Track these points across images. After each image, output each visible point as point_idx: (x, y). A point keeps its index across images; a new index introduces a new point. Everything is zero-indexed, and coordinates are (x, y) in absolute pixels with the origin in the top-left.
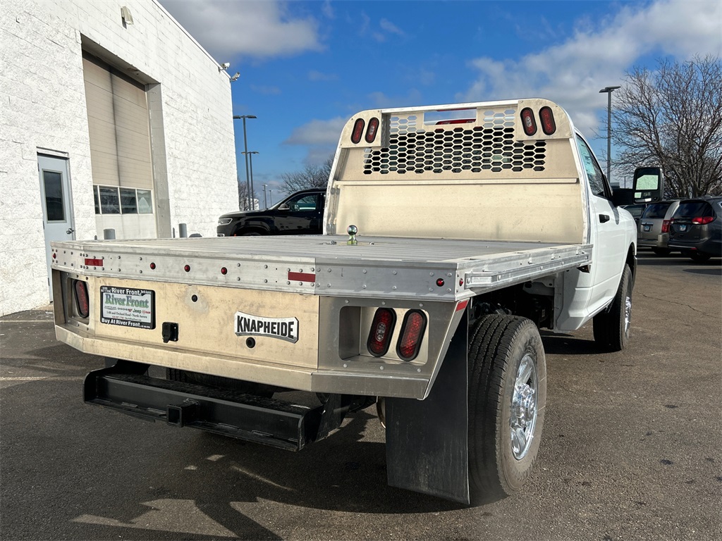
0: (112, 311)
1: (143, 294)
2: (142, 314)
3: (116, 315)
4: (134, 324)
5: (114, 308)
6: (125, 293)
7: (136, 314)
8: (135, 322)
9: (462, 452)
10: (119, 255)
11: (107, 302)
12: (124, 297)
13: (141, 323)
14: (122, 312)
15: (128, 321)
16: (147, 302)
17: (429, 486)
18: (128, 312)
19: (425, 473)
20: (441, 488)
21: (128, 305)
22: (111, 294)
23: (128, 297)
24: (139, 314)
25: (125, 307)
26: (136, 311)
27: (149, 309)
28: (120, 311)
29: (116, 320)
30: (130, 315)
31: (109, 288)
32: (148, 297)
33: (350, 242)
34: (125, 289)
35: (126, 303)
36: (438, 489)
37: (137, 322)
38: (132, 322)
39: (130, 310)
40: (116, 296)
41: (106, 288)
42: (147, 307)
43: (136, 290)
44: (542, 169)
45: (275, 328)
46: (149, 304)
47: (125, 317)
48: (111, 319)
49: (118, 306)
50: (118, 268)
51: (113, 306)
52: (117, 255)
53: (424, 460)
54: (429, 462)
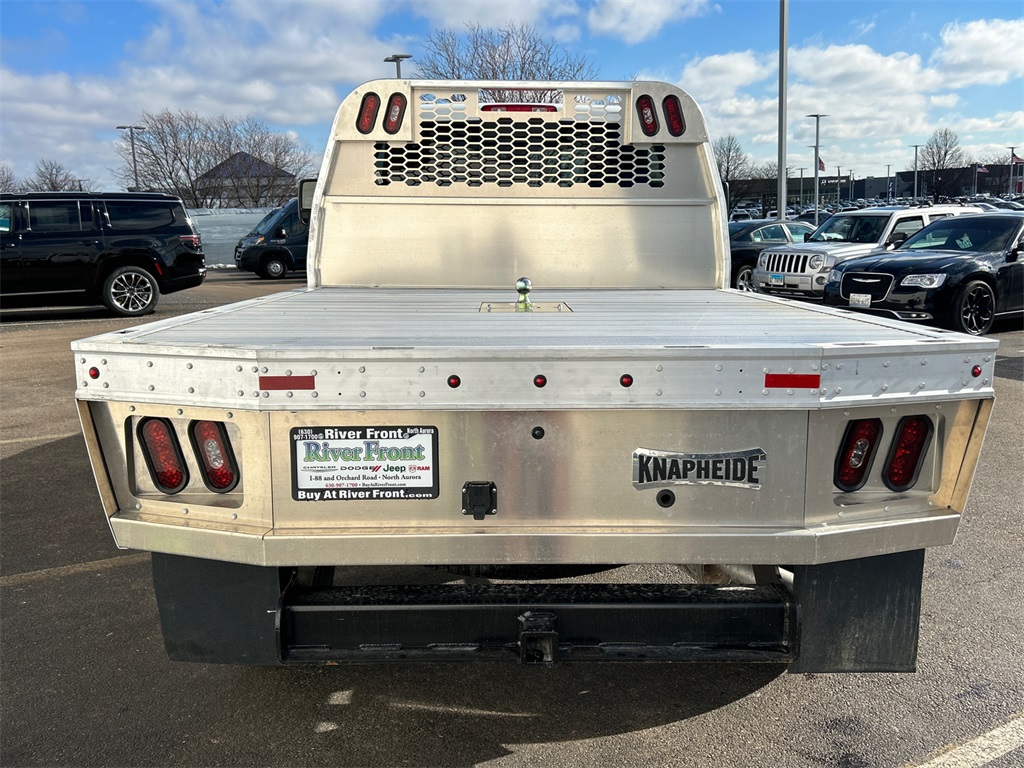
0: (324, 475)
1: (411, 435)
2: (407, 473)
3: (335, 482)
4: (388, 494)
5: (333, 468)
6: (363, 436)
7: (390, 474)
8: (392, 490)
9: (913, 604)
10: (363, 364)
11: (308, 459)
12: (360, 443)
13: (408, 490)
14: (353, 473)
15: (371, 490)
16: (420, 449)
17: (856, 661)
18: (369, 473)
19: (853, 643)
20: (876, 659)
21: (369, 457)
22: (321, 442)
23: (368, 445)
24: (400, 474)
25: (362, 463)
26: (392, 469)
27: (428, 462)
28: (344, 474)
29: (337, 490)
30: (376, 478)
31: (319, 430)
32: (424, 440)
33: (522, 306)
34: (363, 429)
35: (362, 455)
36: (869, 663)
37: (398, 489)
38: (381, 489)
39: (375, 469)
40: (333, 444)
41: (309, 432)
42: (421, 458)
43: (395, 428)
44: (660, 184)
45: (720, 469)
46: (428, 453)
47: (360, 484)
48: (322, 491)
49: (341, 462)
50: (359, 390)
51: (326, 464)
52: (357, 366)
53: (853, 627)
54: (861, 628)
